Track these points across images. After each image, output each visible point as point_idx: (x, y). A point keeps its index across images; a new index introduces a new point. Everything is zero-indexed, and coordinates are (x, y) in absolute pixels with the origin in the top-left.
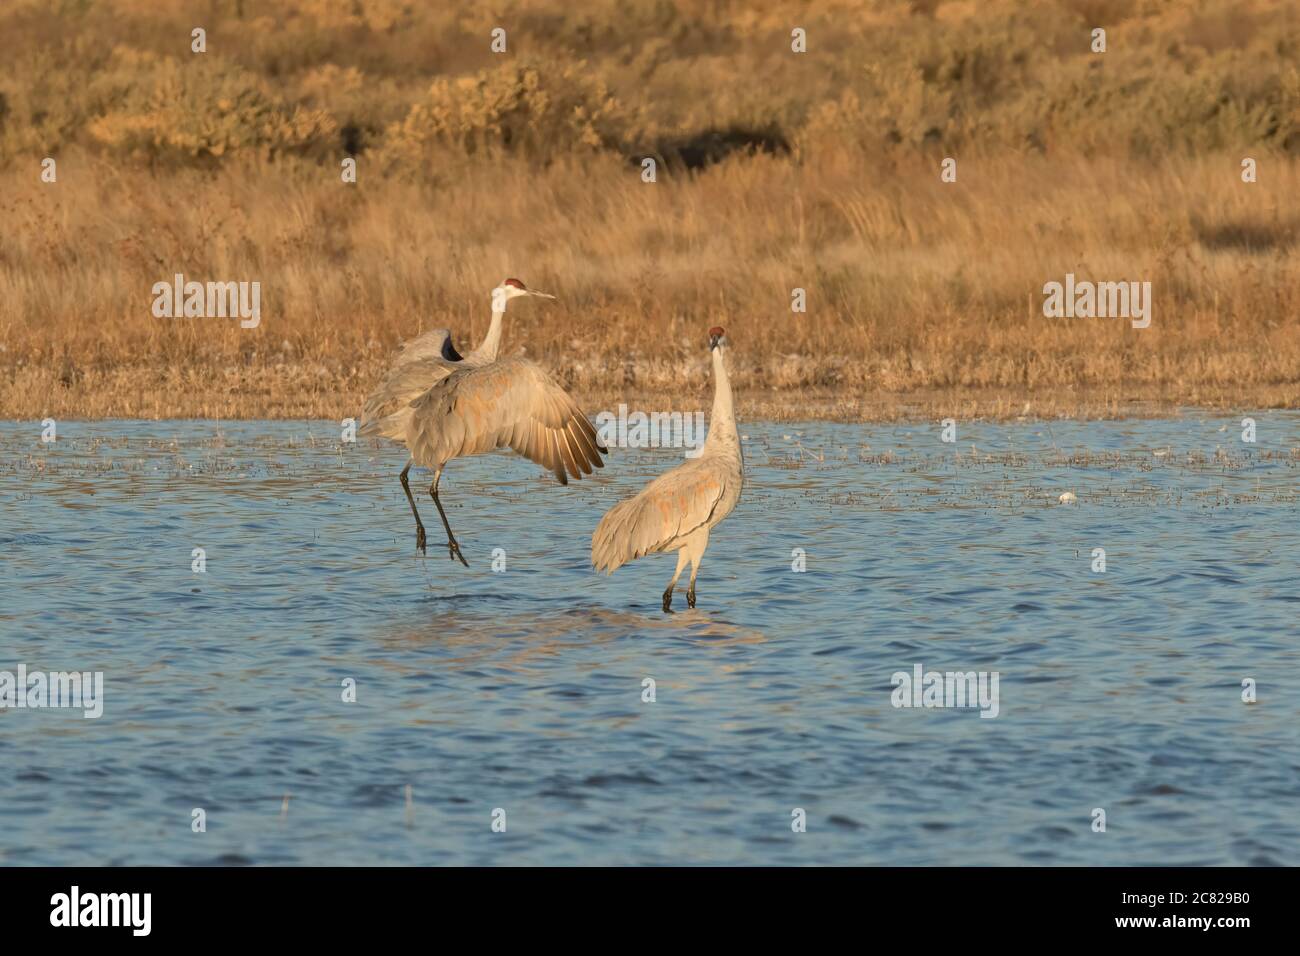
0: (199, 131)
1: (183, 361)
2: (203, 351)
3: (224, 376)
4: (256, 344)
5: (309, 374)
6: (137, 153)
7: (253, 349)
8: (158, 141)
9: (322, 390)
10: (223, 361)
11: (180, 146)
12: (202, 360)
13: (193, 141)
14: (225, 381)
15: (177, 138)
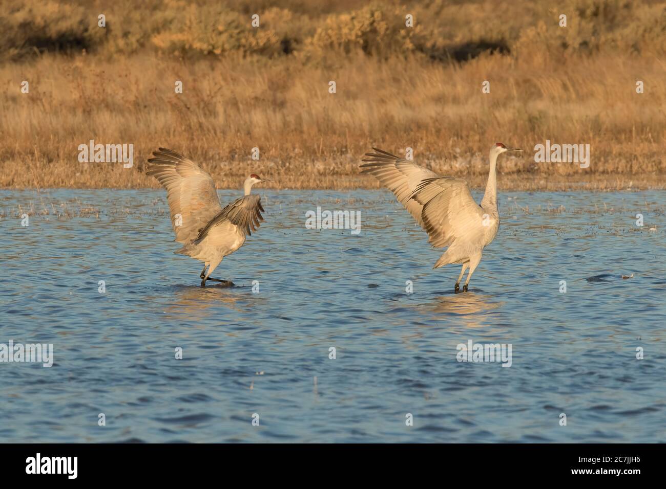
0: (208, 41)
1: (200, 159)
2: (210, 154)
3: (220, 167)
4: (237, 150)
5: (264, 166)
6: (177, 53)
7: (236, 153)
8: (187, 47)
9: (272, 174)
10: (221, 159)
11: (198, 50)
12: (210, 159)
13: (205, 47)
14: (221, 169)
15: (197, 45)
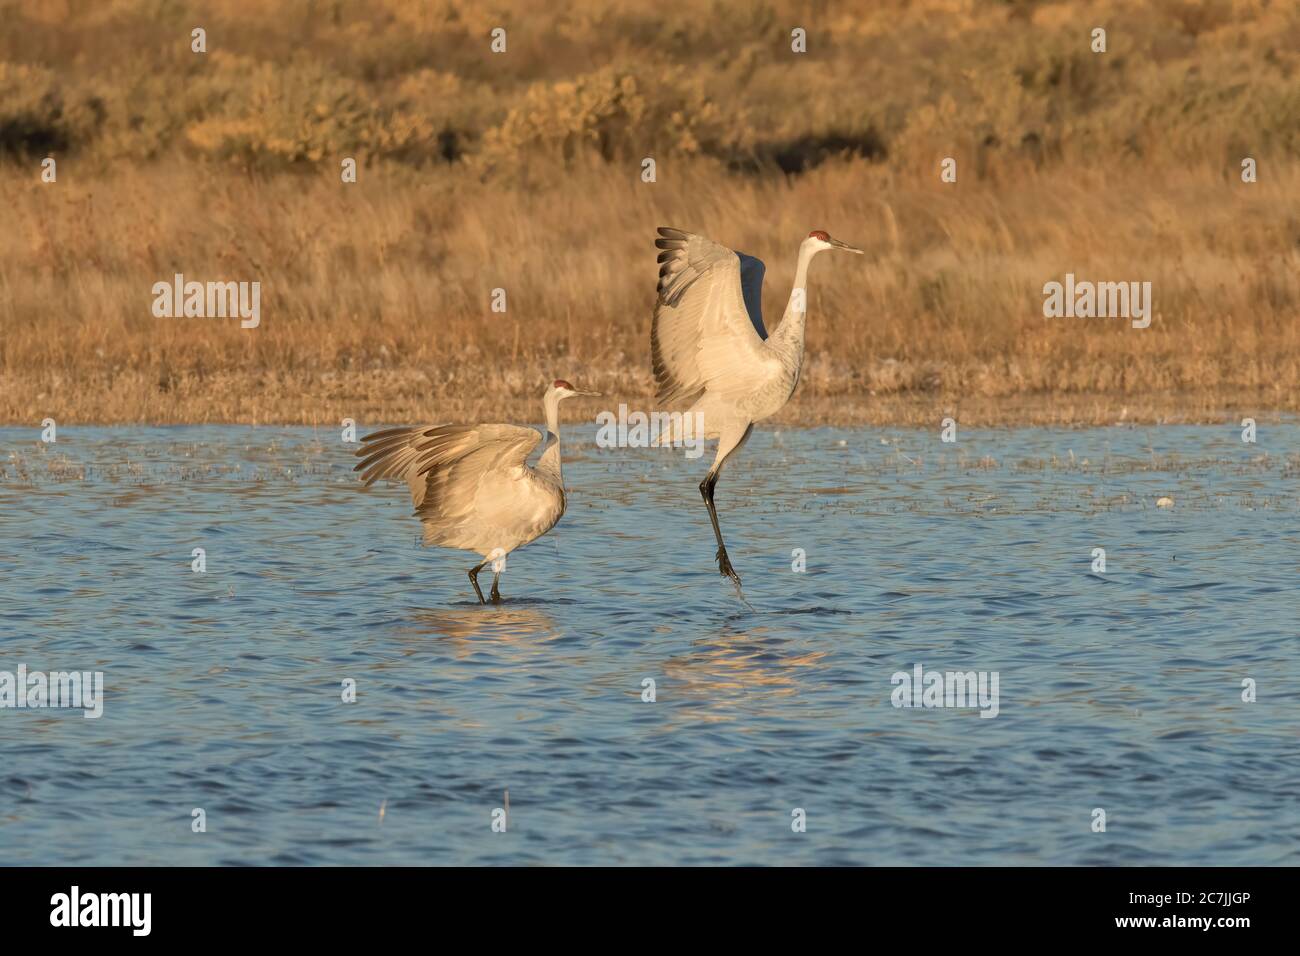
0: (296, 137)
1: (280, 366)
2: (301, 357)
3: (320, 382)
4: (354, 350)
5: (406, 379)
6: (235, 159)
7: (350, 355)
8: (255, 146)
9: (420, 396)
10: (321, 367)
11: (277, 152)
12: (299, 366)
13: (290, 146)
14: (322, 386)
15: (275, 144)
